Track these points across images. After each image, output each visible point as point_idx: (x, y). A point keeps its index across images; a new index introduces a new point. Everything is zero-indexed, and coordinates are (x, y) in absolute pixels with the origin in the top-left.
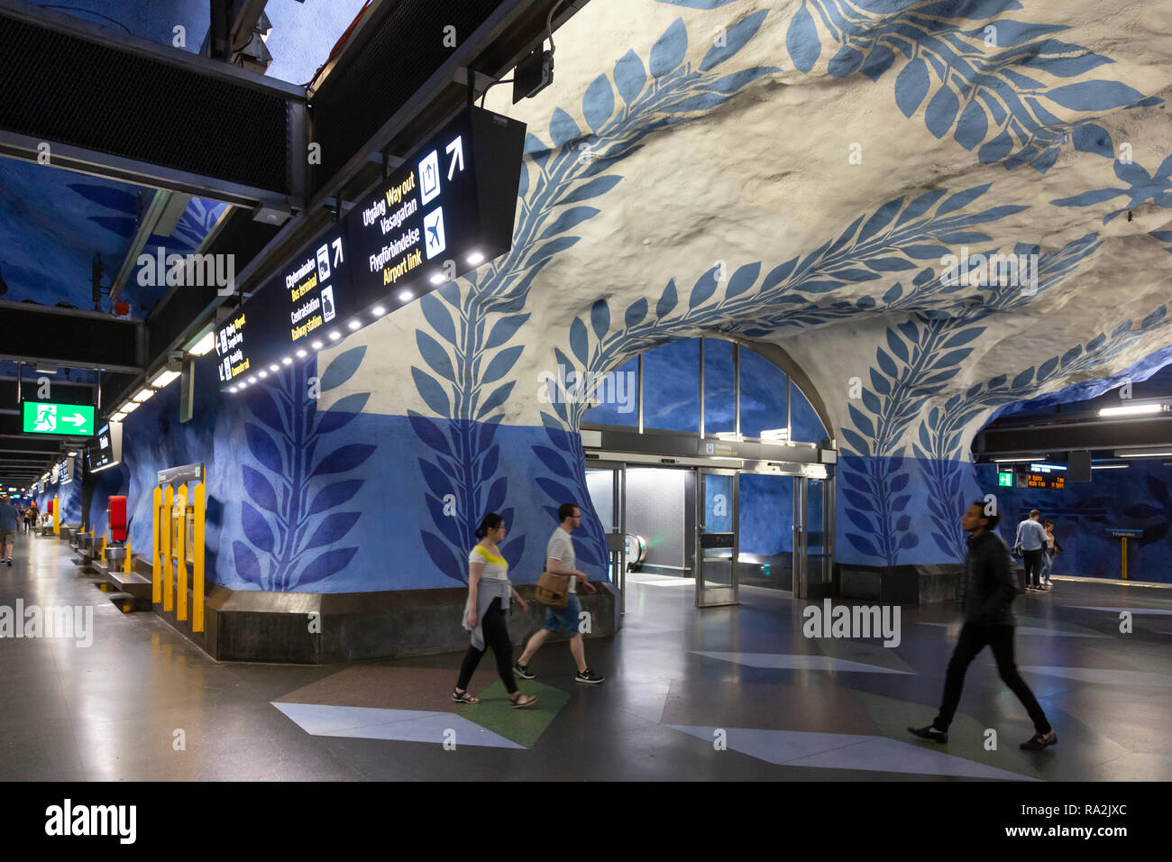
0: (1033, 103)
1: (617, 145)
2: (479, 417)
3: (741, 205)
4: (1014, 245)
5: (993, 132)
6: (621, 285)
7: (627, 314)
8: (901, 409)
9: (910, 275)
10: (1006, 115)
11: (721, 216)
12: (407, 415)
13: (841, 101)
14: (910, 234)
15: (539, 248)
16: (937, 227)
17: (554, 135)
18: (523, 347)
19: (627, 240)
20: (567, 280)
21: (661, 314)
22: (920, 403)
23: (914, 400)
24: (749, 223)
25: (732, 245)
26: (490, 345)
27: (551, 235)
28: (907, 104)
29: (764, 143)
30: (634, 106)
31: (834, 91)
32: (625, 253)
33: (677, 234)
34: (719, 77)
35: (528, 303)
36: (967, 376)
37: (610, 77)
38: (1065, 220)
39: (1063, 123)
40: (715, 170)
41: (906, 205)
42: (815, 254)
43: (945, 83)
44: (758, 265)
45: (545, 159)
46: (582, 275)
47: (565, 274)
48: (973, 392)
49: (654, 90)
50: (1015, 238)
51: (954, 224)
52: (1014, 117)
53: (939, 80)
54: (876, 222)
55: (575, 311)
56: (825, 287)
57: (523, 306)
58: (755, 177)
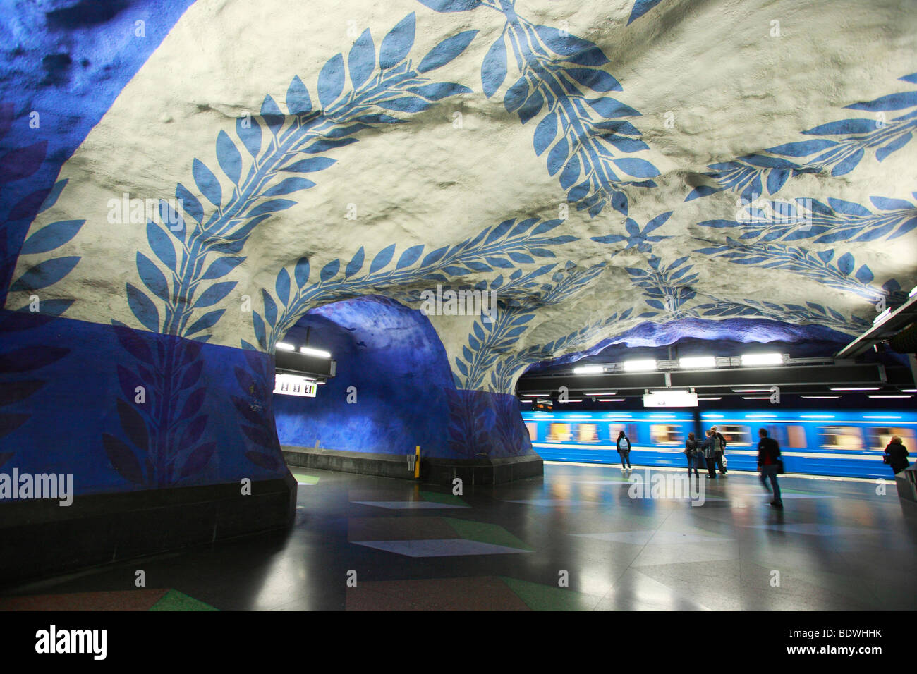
0: (606, 164)
1: (339, 129)
2: (187, 335)
3: (417, 202)
4: (566, 262)
5: (581, 180)
6: (321, 246)
7: (322, 271)
8: (484, 360)
9: (509, 272)
10: (591, 168)
11: (403, 207)
12: (111, 324)
13: (499, 135)
14: (515, 245)
15: (260, 203)
16: (530, 243)
17: (290, 102)
18: (236, 283)
19: (332, 211)
20: (280, 235)
21: (348, 274)
22: (494, 358)
23: (492, 355)
24: (420, 216)
25: (406, 231)
26: (206, 277)
27: (273, 194)
28: (539, 147)
29: (443, 156)
30: (359, 93)
31: (498, 125)
32: (330, 220)
33: (369, 215)
34: (429, 82)
35: (246, 248)
36: (520, 345)
37: (346, 58)
38: (595, 250)
39: (620, 181)
40: (404, 170)
41: (516, 224)
42: (459, 246)
43: (566, 135)
44: (422, 247)
45: (278, 126)
46: (293, 233)
47: (279, 231)
48: (520, 354)
49: (378, 81)
50: (568, 258)
51: (540, 242)
52: (595, 171)
53: (563, 132)
54: (498, 232)
55: (283, 264)
56: (460, 271)
57: (241, 249)
58: (430, 182)
